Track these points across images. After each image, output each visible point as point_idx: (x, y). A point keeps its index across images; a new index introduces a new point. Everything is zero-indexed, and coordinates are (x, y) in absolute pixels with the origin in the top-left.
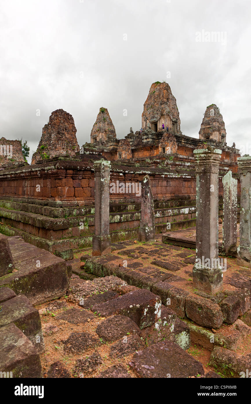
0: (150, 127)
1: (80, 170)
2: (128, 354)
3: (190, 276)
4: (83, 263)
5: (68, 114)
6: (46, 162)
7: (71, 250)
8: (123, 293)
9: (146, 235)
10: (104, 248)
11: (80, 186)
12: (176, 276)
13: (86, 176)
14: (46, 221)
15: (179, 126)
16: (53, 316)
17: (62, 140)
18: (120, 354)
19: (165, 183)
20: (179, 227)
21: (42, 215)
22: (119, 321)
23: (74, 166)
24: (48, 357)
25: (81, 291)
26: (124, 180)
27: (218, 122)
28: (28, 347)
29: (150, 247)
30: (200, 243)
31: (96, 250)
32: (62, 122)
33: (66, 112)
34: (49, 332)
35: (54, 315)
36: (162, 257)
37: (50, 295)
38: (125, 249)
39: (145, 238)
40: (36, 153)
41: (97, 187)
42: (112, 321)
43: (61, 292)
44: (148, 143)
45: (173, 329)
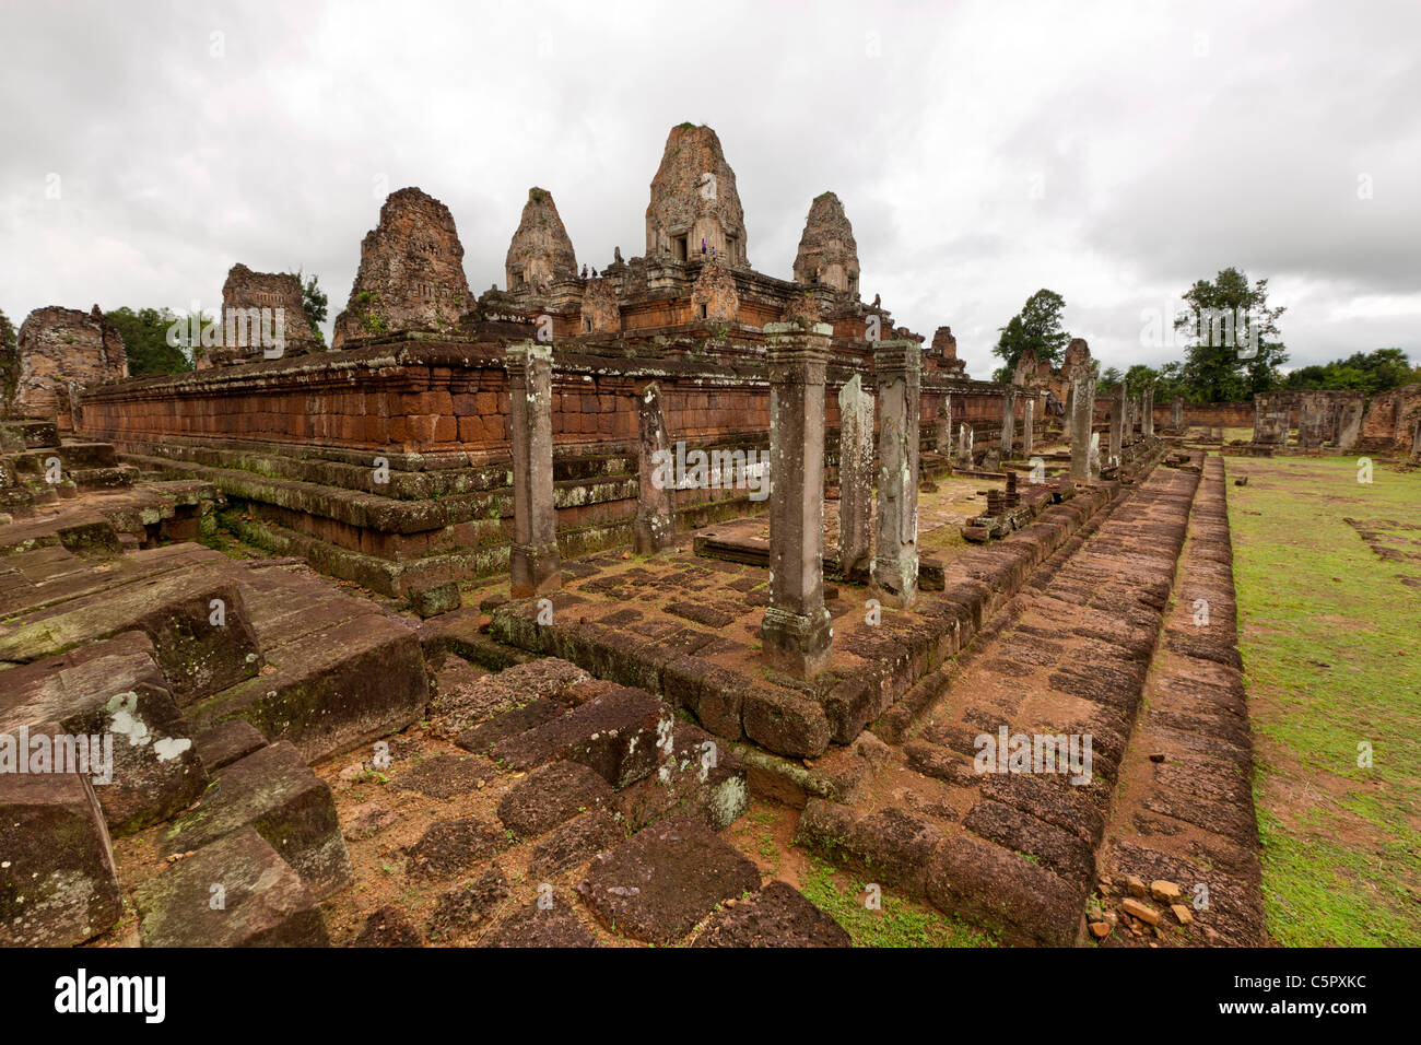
0: (669, 248)
1: (472, 369)
2: (576, 863)
3: (757, 636)
4: (486, 619)
5: (436, 203)
6: (372, 344)
7: (454, 584)
8: (578, 703)
9: (653, 538)
10: (542, 578)
11: (473, 411)
12: (724, 639)
13: (489, 383)
14: (378, 510)
15: (744, 246)
16: (382, 783)
17: (423, 279)
18: (557, 864)
19: (703, 400)
20: (739, 511)
21: (368, 492)
22: (561, 778)
23: (451, 358)
24: (360, 898)
25: (466, 705)
26: (597, 394)
27: (840, 239)
28: (286, 892)
29: (663, 568)
30: (779, 558)
31: (520, 583)
32: (420, 224)
33: (429, 196)
34: (367, 828)
35: (386, 779)
36: (692, 592)
37: (376, 726)
38: (598, 577)
39: (651, 545)
40: (344, 313)
41: (518, 417)
42: (541, 780)
43: (408, 715)
44: (662, 291)
45: (706, 774)
